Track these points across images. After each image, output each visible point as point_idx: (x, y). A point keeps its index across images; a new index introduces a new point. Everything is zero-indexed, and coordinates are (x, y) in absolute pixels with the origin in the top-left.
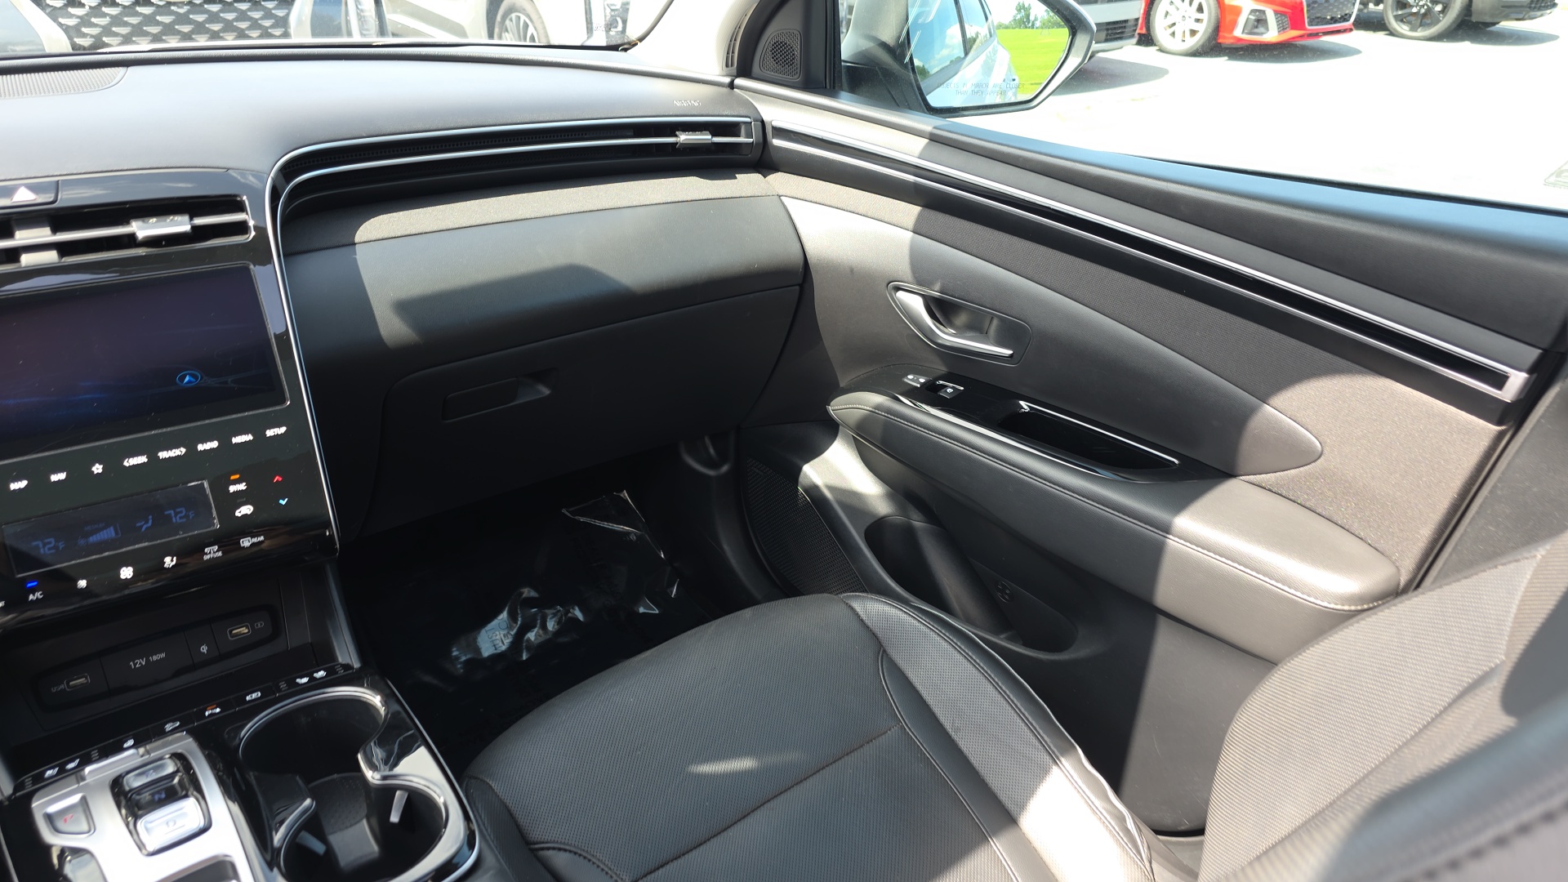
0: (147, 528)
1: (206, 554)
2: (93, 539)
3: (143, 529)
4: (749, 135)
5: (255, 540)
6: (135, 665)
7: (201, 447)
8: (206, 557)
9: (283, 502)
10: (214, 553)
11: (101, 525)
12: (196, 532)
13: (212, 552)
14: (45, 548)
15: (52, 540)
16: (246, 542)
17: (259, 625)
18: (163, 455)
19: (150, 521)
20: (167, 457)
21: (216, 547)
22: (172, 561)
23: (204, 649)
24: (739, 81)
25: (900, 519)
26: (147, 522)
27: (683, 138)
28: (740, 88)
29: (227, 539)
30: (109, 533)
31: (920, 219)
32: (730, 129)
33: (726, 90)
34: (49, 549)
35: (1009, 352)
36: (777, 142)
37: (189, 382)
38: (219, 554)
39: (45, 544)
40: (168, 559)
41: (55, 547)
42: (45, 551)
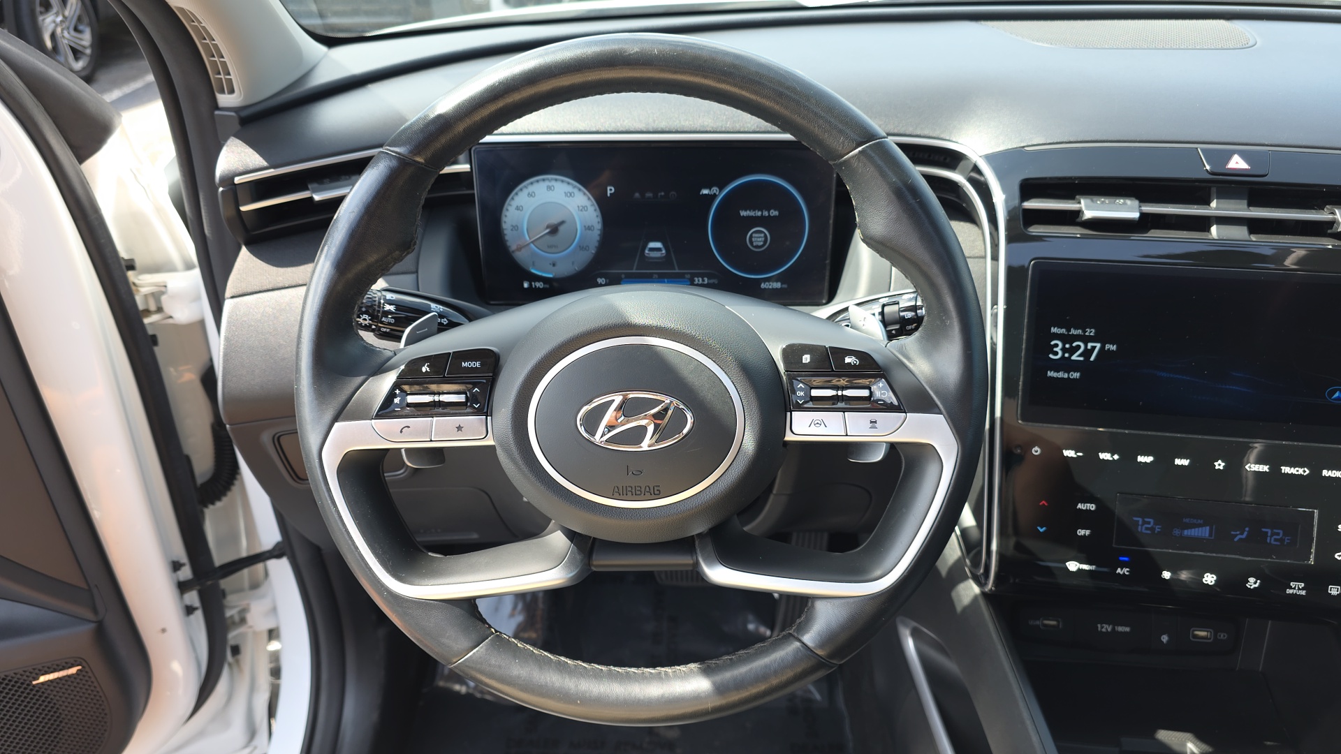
0: (1240, 539)
1: (1291, 588)
2: (1186, 533)
3: (1236, 539)
7: (1325, 473)
8: (1289, 591)
10: (1299, 589)
11: (1199, 521)
12: (1288, 561)
13: (1297, 588)
14: (1145, 526)
15: (1151, 520)
16: (1334, 590)
17: (1223, 636)
18: (1286, 470)
19: (1246, 533)
20: (1290, 473)
21: (1303, 585)
22: (1255, 583)
23: (1165, 638)
26: (1242, 534)
29: (1316, 579)
30: (1203, 532)
34: (1147, 529)
37: (1338, 399)
38: (1303, 593)
39: (1145, 523)
40: (1252, 580)
41: (1152, 529)
42: (1142, 529)
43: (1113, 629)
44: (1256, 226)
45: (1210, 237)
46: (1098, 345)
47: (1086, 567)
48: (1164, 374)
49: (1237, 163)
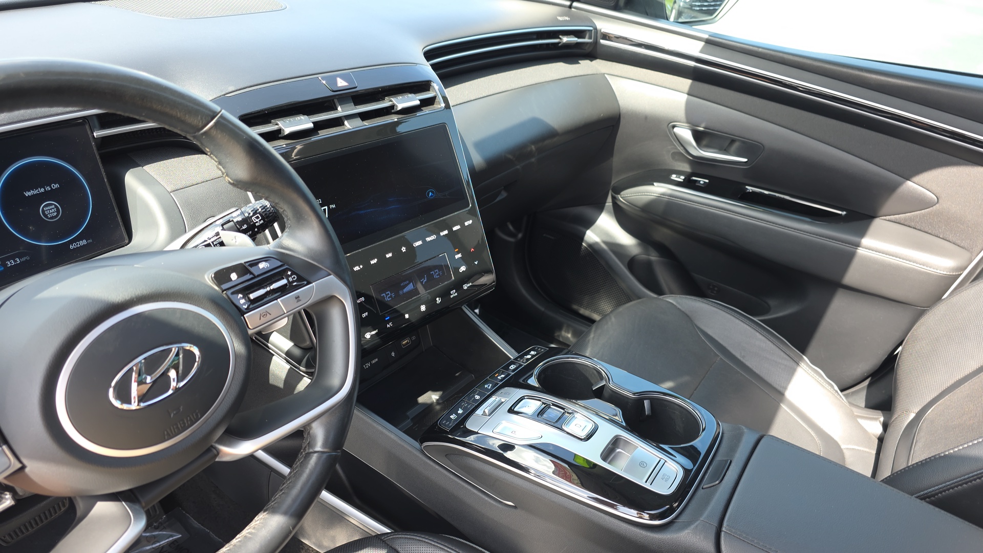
0: (425, 282)
1: (451, 295)
2: (405, 290)
4: (590, 38)
5: (468, 285)
6: (366, 366)
7: (441, 234)
8: (452, 296)
9: (476, 263)
11: (407, 282)
12: (446, 283)
13: (454, 294)
14: (387, 297)
15: (389, 292)
16: (465, 287)
17: (414, 338)
20: (429, 240)
21: (455, 291)
23: (393, 354)
24: (575, 4)
25: (644, 257)
26: (425, 279)
27: (565, 39)
28: (576, 8)
29: (458, 286)
30: (410, 286)
31: (691, 87)
32: (579, 34)
33: (568, 9)
34: (389, 298)
35: (745, 160)
36: (603, 42)
37: (431, 196)
38: (456, 294)
39: (387, 295)
40: (438, 299)
41: (391, 297)
42: (387, 299)
43: (371, 363)
44: (364, 116)
45: (346, 128)
46: (326, 207)
47: (374, 333)
48: (362, 212)
49: (341, 83)
